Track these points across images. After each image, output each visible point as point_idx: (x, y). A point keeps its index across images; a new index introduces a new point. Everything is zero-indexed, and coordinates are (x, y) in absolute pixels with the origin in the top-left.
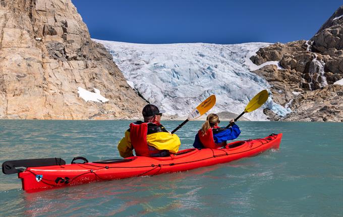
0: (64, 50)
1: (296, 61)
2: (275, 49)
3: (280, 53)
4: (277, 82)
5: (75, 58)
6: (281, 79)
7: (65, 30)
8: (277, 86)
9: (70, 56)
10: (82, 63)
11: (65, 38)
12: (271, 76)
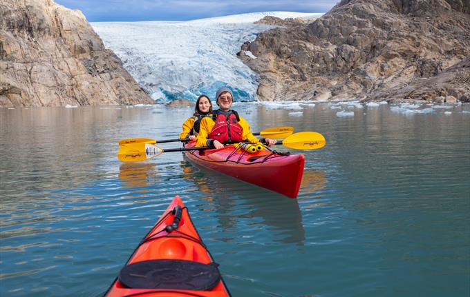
0: (95, 65)
1: (290, 51)
2: (274, 35)
3: (278, 41)
4: (271, 74)
5: (103, 72)
6: (274, 70)
7: (91, 49)
8: (271, 77)
9: (100, 70)
10: (107, 74)
11: (92, 56)
12: (266, 66)
